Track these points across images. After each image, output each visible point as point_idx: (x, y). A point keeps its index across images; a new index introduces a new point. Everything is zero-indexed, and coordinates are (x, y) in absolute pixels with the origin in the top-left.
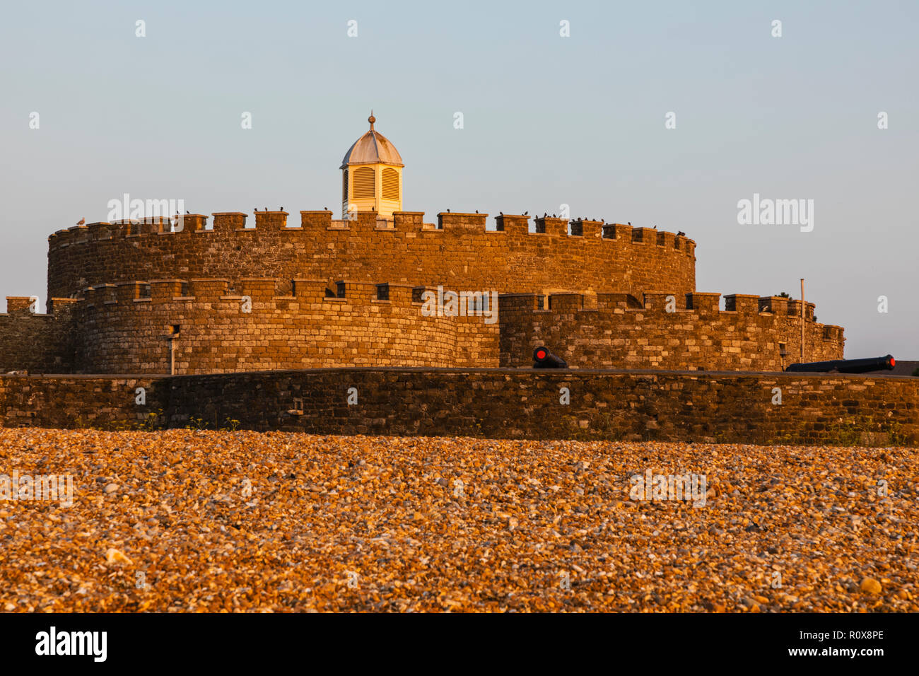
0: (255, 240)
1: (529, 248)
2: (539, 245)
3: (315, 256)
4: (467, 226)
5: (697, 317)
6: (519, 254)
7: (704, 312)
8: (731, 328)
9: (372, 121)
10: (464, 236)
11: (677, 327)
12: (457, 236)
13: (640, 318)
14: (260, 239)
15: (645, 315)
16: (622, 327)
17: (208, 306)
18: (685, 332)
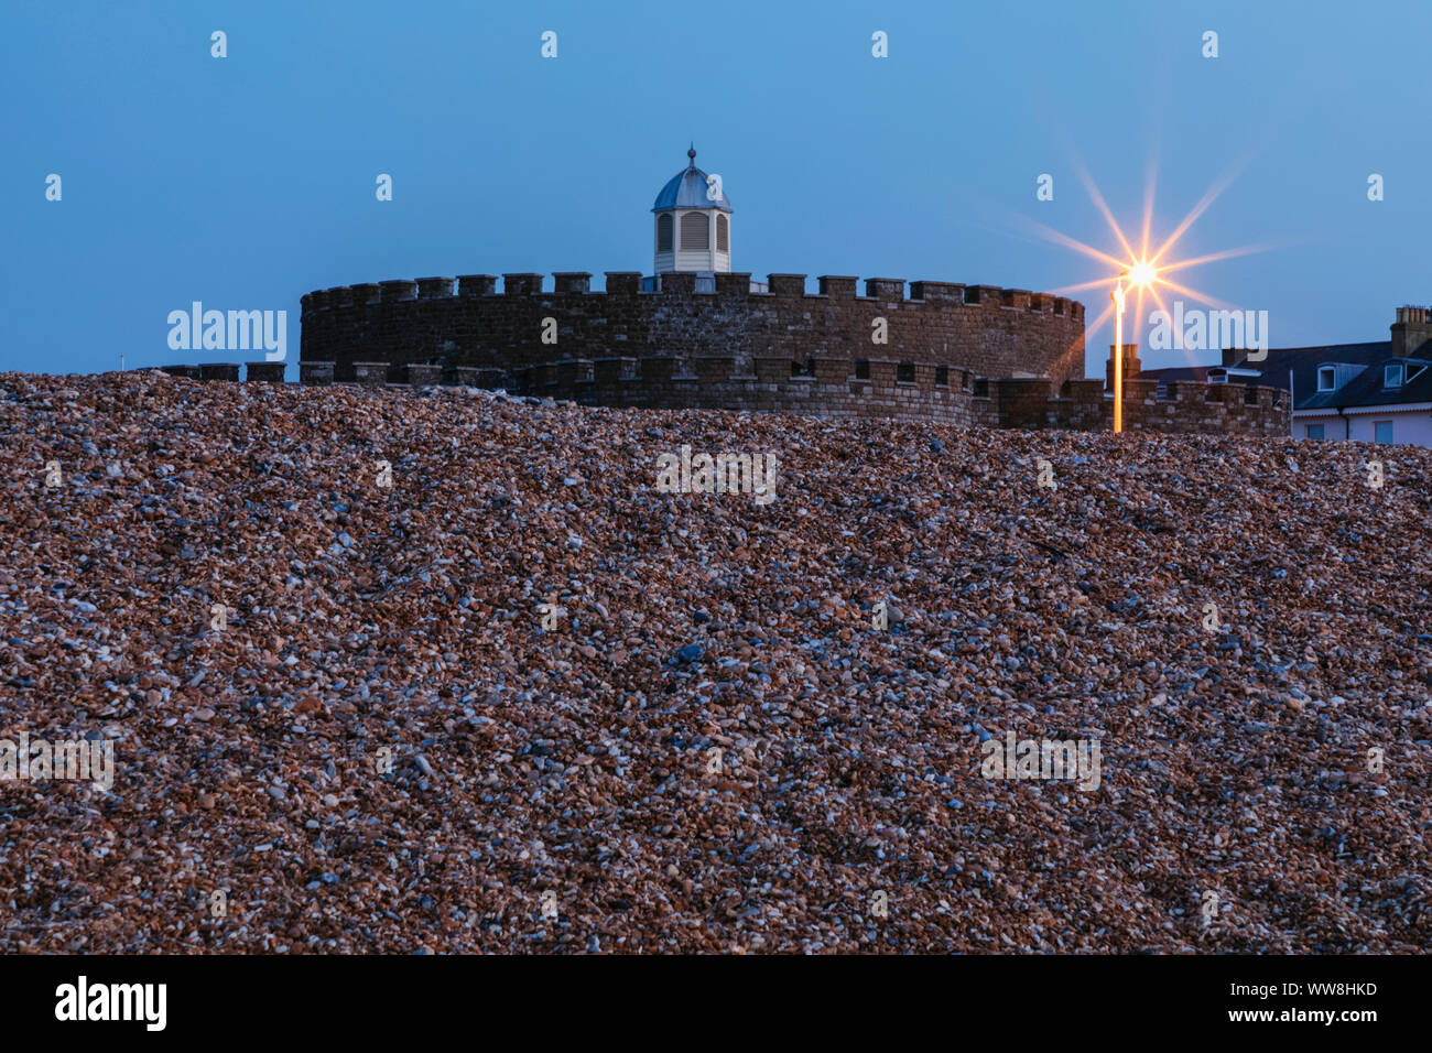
0: (717, 306)
1: (1001, 324)
2: (1009, 321)
3: (790, 328)
4: (947, 297)
5: (1224, 411)
6: (992, 331)
7: (1231, 406)
8: (1253, 424)
9: (692, 155)
10: (944, 309)
11: (1208, 421)
12: (937, 309)
13: (1171, 410)
14: (723, 305)
15: (1177, 407)
16: (1152, 420)
17: (774, 388)
18: (1215, 427)
